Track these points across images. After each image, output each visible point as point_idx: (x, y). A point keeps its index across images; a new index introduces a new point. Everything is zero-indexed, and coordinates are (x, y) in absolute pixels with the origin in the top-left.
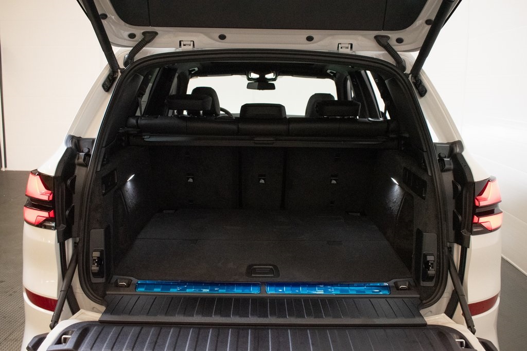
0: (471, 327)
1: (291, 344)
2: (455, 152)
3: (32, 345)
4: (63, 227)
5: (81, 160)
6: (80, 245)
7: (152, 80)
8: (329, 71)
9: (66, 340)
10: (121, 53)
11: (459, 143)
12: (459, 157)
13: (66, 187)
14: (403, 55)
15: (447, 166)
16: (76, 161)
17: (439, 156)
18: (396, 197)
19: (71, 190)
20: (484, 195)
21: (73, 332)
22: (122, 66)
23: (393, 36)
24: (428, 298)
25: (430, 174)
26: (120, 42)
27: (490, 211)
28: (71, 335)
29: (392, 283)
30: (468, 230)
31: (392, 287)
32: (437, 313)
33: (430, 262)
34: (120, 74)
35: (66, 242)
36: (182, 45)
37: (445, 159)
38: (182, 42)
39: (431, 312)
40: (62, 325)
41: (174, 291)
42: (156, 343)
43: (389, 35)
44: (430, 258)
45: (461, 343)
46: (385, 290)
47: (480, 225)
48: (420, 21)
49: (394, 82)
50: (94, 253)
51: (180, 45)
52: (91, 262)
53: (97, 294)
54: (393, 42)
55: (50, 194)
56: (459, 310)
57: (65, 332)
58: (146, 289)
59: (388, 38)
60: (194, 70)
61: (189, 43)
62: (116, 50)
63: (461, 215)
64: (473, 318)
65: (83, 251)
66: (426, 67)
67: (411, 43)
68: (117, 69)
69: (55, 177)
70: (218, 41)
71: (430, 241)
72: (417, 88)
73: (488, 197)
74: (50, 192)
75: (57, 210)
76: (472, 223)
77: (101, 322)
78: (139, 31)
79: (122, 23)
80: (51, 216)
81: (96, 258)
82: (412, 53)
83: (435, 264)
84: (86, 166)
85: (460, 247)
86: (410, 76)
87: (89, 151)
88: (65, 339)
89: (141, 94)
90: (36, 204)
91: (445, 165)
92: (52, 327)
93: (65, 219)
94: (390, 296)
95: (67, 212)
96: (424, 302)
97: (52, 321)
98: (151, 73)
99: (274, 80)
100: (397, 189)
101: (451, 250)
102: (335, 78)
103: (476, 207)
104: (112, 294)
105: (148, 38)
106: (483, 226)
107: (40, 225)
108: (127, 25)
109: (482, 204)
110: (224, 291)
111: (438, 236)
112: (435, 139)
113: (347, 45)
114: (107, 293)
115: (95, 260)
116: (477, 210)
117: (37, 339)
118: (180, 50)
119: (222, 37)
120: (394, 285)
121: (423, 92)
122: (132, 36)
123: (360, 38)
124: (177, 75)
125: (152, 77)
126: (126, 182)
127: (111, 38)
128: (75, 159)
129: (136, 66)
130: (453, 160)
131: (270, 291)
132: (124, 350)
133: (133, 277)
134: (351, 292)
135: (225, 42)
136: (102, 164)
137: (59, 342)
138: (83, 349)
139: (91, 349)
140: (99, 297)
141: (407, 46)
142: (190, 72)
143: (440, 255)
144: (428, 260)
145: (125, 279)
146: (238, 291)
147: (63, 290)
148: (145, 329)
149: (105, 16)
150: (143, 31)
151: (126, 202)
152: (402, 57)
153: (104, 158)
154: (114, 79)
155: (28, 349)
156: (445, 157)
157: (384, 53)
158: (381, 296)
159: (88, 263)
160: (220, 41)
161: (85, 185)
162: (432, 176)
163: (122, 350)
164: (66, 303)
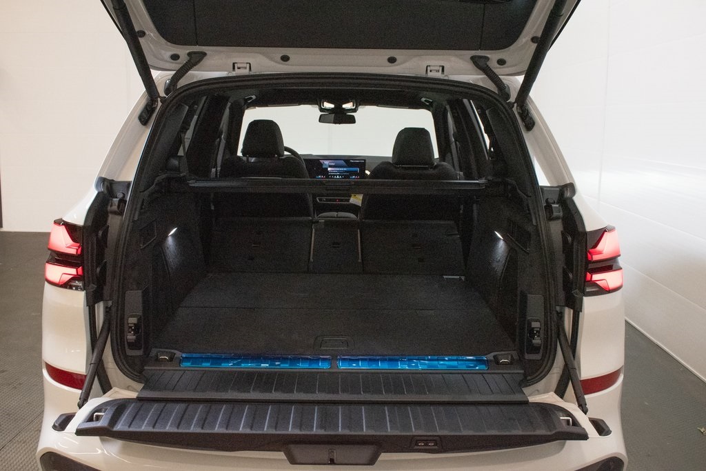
0: (583, 407)
1: (364, 421)
2: (565, 196)
3: (59, 423)
4: (93, 287)
5: (115, 208)
6: (114, 309)
7: (198, 112)
8: (423, 99)
9: (98, 418)
10: (161, 77)
11: (571, 187)
12: (568, 202)
13: (97, 238)
14: (506, 80)
15: (555, 214)
16: (109, 208)
17: (547, 201)
18: (500, 255)
19: (102, 243)
20: (599, 247)
21: (106, 410)
22: (162, 94)
23: (493, 56)
24: (533, 374)
25: (534, 223)
26: (162, 64)
27: (609, 265)
28: (104, 412)
29: (490, 356)
30: (580, 289)
31: (491, 361)
32: (546, 391)
33: (535, 329)
34: (160, 104)
35: (96, 305)
36: (236, 68)
37: (553, 206)
38: (236, 65)
39: (538, 390)
40: (93, 403)
41: (229, 365)
42: (205, 421)
43: (488, 56)
44: (535, 325)
45: (568, 421)
46: (482, 364)
47: (594, 284)
48: (524, 40)
49: (495, 112)
50: (130, 319)
51: (234, 68)
52: (126, 329)
53: (134, 369)
54: (493, 64)
55: (79, 247)
56: (570, 390)
57: (98, 409)
58: (192, 364)
59: (487, 59)
60: (251, 98)
61: (245, 65)
62: (155, 74)
63: (572, 272)
64: (586, 397)
65: (117, 316)
66: (533, 94)
67: (516, 65)
68: (157, 98)
69: (84, 227)
70: (279, 63)
71: (535, 302)
72: (523, 120)
73: (606, 247)
74: (78, 244)
75: (86, 267)
76: (585, 281)
77: (139, 399)
78: (183, 51)
79: (163, 41)
80: (79, 273)
81: (132, 325)
82: (517, 77)
83: (542, 332)
84: (121, 213)
85: (572, 311)
86: (515, 105)
87: (124, 197)
88: (97, 416)
89: (184, 128)
90: (62, 259)
91: (552, 213)
92: (80, 406)
93: (95, 277)
94: (489, 371)
95: (98, 270)
96: (529, 378)
97: (80, 399)
98: (196, 103)
99: (355, 110)
100: (501, 245)
101: (561, 316)
102: (431, 109)
103: (588, 262)
104: (152, 370)
105: (195, 60)
106: (598, 286)
107: (66, 285)
108: (169, 44)
109: (596, 258)
110: (286, 366)
111: (545, 299)
112: (543, 180)
113: (437, 68)
114: (146, 368)
115: (131, 327)
116: (590, 265)
117: (64, 417)
118: (234, 74)
119: (285, 59)
120: (492, 358)
121: (530, 124)
122: (175, 57)
123: (453, 59)
124: (229, 104)
125: (197, 108)
126: (167, 237)
127: (150, 60)
128: (107, 205)
129: (179, 94)
130: (562, 206)
131: (342, 366)
132: (167, 428)
133: (176, 349)
134: (440, 367)
135: (288, 65)
136: (140, 212)
137: (90, 419)
138: (119, 427)
139: (129, 427)
140: (135, 373)
141: (510, 68)
142: (246, 100)
143: (547, 321)
144: (533, 326)
145: (167, 352)
146: (302, 366)
147: (93, 362)
148: (192, 406)
149: (143, 34)
150: (188, 51)
151: (166, 260)
152: (504, 82)
153: (142, 205)
154: (153, 110)
155: (54, 427)
156: (554, 203)
157: (483, 78)
158: (477, 371)
159: (122, 332)
160: (282, 64)
161: (119, 235)
162: (537, 226)
163: (165, 427)
164: (96, 378)
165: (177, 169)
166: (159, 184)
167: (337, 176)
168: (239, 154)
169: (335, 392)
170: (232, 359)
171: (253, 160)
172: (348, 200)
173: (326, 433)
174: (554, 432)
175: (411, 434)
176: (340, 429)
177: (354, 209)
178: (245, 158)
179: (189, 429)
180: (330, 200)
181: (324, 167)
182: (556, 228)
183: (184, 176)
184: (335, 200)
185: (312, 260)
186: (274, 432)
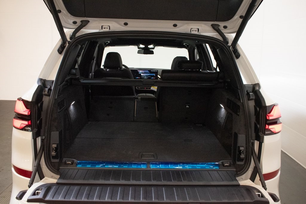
0: (264, 187)
1: (164, 195)
2: (256, 89)
3: (19, 196)
4: (36, 130)
5: (46, 93)
6: (45, 140)
7: (84, 48)
8: (184, 44)
9: (38, 194)
10: (68, 32)
11: (258, 85)
12: (258, 92)
13: (38, 107)
14: (227, 35)
15: (251, 97)
16: (43, 93)
17: (247, 91)
18: (223, 115)
19: (40, 109)
20: (272, 113)
21: (42, 189)
23: (222, 24)
24: (241, 171)
25: (242, 102)
26: (68, 26)
27: (275, 122)
28: (41, 190)
30: (263, 132)
31: (220, 165)
32: (246, 179)
33: (242, 151)
34: (67, 44)
35: (37, 139)
36: (103, 28)
38: (103, 27)
39: (242, 178)
40: (35, 185)
41: (99, 167)
42: (89, 195)
44: (242, 148)
45: (259, 195)
46: (217, 166)
47: (269, 130)
48: (237, 17)
49: (222, 50)
50: (53, 145)
52: (51, 150)
53: (55, 168)
54: (221, 28)
55: (29, 111)
56: (258, 178)
57: (38, 189)
58: (82, 166)
59: (219, 25)
60: (108, 42)
61: (107, 27)
62: (65, 30)
63: (259, 124)
64: (266, 182)
65: (47, 144)
66: (240, 42)
67: (233, 28)
68: (66, 42)
69: (31, 102)
70: (123, 26)
71: (242, 139)
72: (235, 54)
73: (274, 115)
74: (29, 110)
75: (32, 121)
76: (265, 129)
77: (57, 184)
78: (79, 20)
79: (69, 15)
80: (29, 124)
81: (54, 148)
82: (232, 34)
83: (245, 152)
84: (49, 96)
85: (258, 142)
86: (231, 47)
87: (51, 87)
88: (38, 193)
89: (78, 56)
90: (21, 117)
91: (250, 97)
92: (30, 187)
93: (37, 126)
94: (219, 170)
95: (38, 122)
96: (238, 173)
97: (29, 183)
98: (84, 44)
99: (153, 48)
100: (223, 111)
101: (253, 144)
102: (188, 48)
103: (267, 120)
104: (63, 168)
105: (84, 24)
106: (271, 131)
107: (23, 129)
108: (72, 16)
109: (271, 118)
110: (126, 167)
111: (246, 136)
112: (245, 82)
113: (196, 30)
114: (60, 168)
116: (268, 121)
117: (21, 193)
118: (102, 31)
119: (126, 24)
120: (221, 163)
121: (238, 56)
122: (75, 23)
123: (203, 25)
124: (98, 45)
125: (84, 46)
126: (70, 105)
127: (63, 24)
128: (43, 92)
129: (77, 40)
130: (254, 94)
131: (152, 167)
132: (71, 199)
133: (75, 159)
134: (198, 168)
135: (127, 27)
136: (58, 95)
137: (34, 194)
138: (48, 198)
139: (53, 198)
140: (56, 170)
141: (229, 30)
142: (105, 43)
143: (247, 147)
144: (240, 149)
145: (70, 160)
146: (134, 167)
147: (35, 165)
148: (83, 187)
149: (60, 11)
150: (81, 20)
151: (70, 117)
152: (226, 36)
153: (59, 91)
154: (64, 47)
155: (17, 198)
156: (250, 92)
157: (217, 34)
158: (214, 170)
159: (49, 151)
160: (124, 26)
161: (48, 107)
162: (243, 103)
163: (70, 198)
164: (37, 173)
165: (75, 74)
166: (67, 81)
167: (145, 77)
168: (102, 67)
169: (150, 180)
170: (101, 163)
171: (108, 70)
172: (150, 88)
173: (147, 201)
174: (254, 201)
175: (187, 202)
176: (153, 200)
177: (153, 92)
178: (105, 69)
179: (82, 199)
180: (142, 88)
181: (139, 73)
182: (252, 104)
183: (78, 78)
184: (144, 88)
185: (135, 116)
186: (122, 201)
